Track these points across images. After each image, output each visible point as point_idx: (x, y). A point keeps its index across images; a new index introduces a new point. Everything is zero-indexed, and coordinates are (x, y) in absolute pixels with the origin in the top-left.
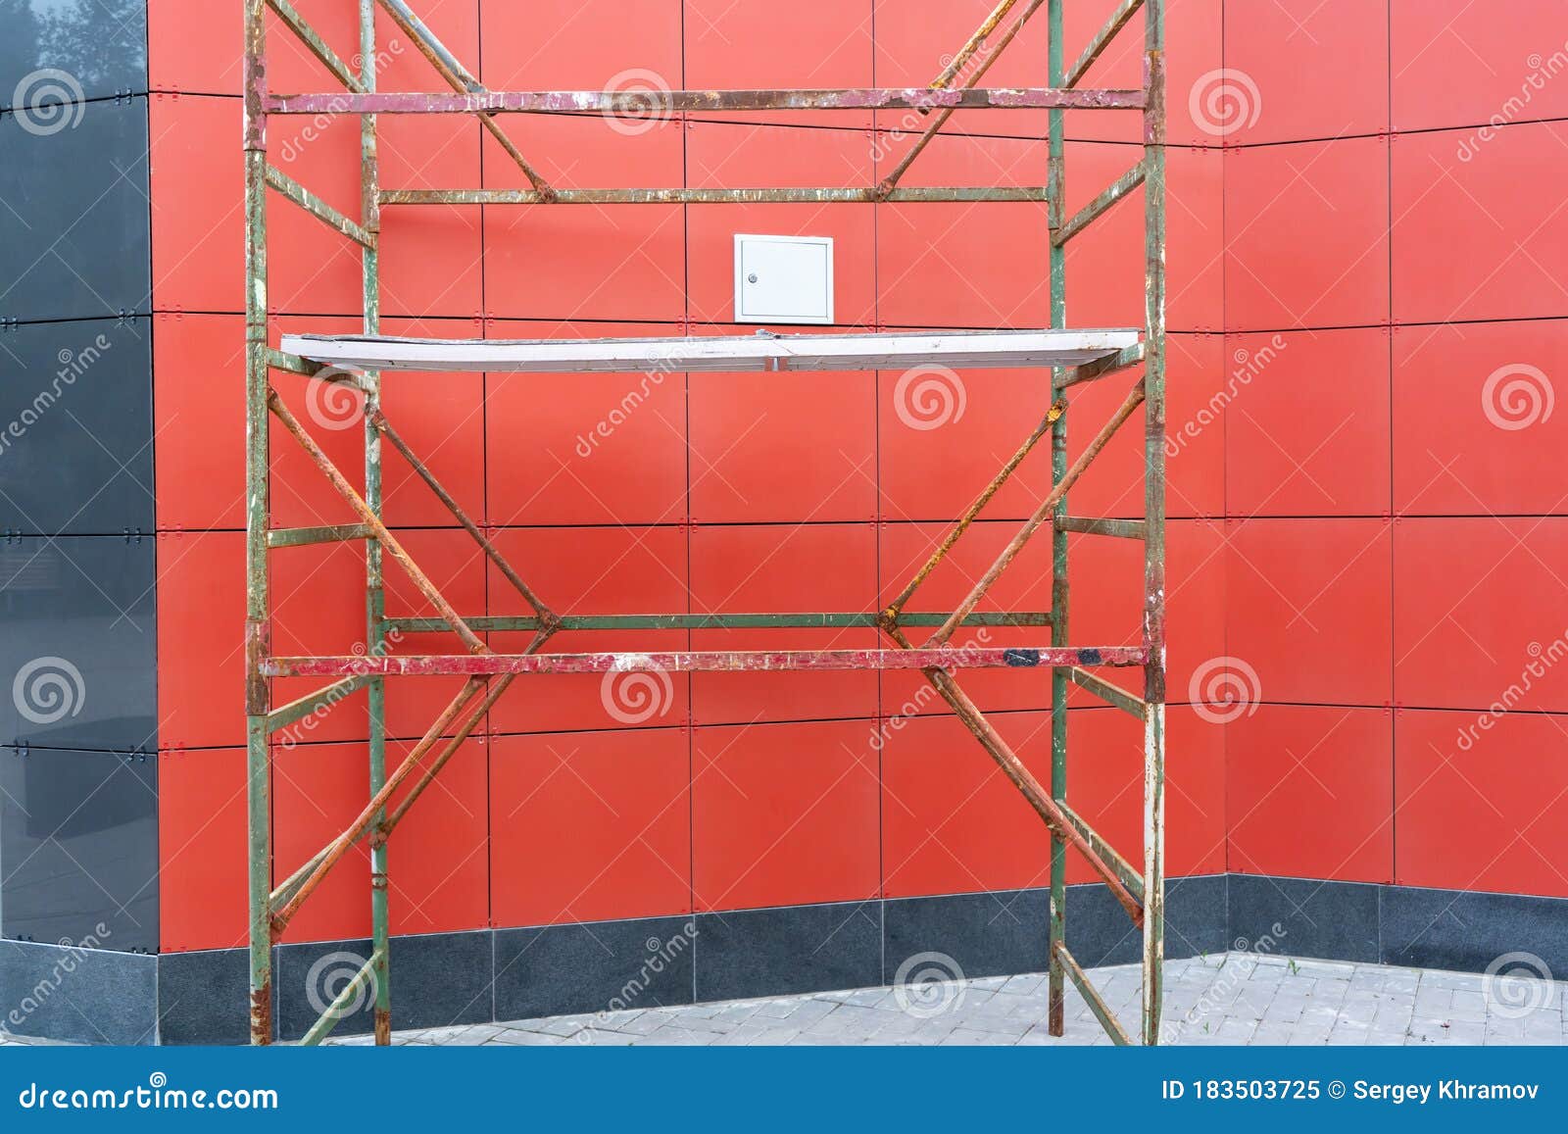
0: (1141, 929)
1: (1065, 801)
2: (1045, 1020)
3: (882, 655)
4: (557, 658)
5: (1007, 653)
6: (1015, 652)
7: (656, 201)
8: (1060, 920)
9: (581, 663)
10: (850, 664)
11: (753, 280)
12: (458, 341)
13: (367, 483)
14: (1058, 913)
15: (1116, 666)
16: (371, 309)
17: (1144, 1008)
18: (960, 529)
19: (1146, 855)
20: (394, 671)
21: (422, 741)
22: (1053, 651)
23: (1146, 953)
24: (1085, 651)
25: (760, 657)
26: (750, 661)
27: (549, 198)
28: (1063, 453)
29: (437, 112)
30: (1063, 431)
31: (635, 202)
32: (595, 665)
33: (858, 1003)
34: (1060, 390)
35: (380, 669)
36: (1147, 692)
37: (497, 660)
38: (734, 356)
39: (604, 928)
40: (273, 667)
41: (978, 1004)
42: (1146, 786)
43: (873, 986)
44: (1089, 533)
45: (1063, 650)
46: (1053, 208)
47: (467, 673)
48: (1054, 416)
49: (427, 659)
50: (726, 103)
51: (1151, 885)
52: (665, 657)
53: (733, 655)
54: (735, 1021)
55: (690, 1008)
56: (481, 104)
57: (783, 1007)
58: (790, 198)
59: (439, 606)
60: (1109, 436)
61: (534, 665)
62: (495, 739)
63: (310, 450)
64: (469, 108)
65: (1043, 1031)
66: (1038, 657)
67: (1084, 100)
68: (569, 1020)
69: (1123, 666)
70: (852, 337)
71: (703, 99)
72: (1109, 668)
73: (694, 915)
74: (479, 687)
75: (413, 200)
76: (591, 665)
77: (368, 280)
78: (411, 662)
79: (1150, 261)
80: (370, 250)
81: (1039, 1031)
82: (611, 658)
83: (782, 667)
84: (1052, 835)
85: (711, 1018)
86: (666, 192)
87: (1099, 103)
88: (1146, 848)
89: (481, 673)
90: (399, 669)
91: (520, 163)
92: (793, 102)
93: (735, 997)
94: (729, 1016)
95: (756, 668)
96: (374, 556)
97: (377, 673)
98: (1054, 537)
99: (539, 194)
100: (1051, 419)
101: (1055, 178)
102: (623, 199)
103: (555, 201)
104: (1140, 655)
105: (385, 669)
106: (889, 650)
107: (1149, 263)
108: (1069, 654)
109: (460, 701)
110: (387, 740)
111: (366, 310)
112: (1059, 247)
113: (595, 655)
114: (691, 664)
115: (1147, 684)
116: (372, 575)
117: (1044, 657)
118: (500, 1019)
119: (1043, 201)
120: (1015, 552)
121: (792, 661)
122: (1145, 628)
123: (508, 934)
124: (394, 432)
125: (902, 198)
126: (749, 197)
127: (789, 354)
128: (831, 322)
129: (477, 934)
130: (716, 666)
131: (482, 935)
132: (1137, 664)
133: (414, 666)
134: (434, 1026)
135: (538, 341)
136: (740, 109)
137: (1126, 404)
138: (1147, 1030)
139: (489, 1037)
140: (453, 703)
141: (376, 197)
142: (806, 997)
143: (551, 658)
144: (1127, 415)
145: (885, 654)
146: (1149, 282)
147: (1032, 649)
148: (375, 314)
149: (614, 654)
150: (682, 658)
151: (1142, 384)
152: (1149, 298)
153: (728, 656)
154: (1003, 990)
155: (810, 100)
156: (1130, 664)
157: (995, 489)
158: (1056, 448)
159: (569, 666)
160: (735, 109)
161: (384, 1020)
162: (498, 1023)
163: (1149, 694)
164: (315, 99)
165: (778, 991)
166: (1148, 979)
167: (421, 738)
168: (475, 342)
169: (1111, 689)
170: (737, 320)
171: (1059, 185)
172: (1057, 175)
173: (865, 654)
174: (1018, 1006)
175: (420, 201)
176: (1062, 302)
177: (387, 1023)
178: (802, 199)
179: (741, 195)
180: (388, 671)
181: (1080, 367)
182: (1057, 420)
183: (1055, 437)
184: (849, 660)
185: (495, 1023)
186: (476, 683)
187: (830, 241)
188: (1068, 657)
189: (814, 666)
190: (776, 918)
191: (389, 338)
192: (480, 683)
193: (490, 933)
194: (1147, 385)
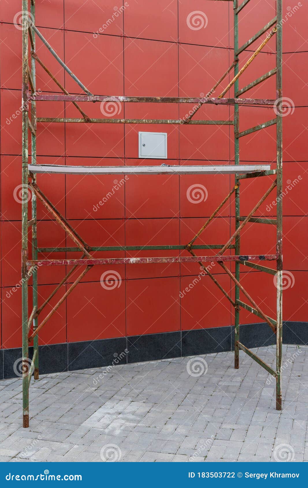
0: (276, 334)
1: (239, 300)
2: (233, 365)
3: (205, 258)
4: (113, 260)
5: (240, 257)
6: (242, 257)
7: (120, 122)
8: (238, 335)
9: (120, 261)
10: (196, 260)
11: (144, 145)
12: (76, 166)
13: (32, 207)
14: (237, 333)
15: (269, 260)
16: (34, 154)
17: (277, 356)
18: (210, 220)
19: (278, 313)
20: (66, 264)
21: (74, 284)
22: (252, 256)
23: (278, 341)
24: (261, 256)
25: (171, 259)
26: (168, 260)
27: (88, 121)
28: (239, 198)
29: (79, 101)
30: (238, 192)
31: (114, 123)
32: (124, 261)
33: (176, 362)
34: (238, 180)
35: (62, 263)
36: (278, 267)
37: (96, 260)
38: (157, 171)
39: (101, 342)
40: (30, 263)
41: (211, 361)
42: (277, 294)
43: (178, 357)
44: (256, 222)
45: (255, 256)
46: (236, 127)
47: (87, 264)
48: (236, 187)
49: (75, 260)
50: (162, 101)
51: (279, 322)
52: (144, 259)
53: (164, 258)
54: (141, 368)
55: (126, 365)
56: (92, 99)
57: (153, 364)
58: (160, 122)
59: (79, 245)
60: (267, 196)
61: (107, 262)
62: (68, 284)
63: (41, 199)
64: (89, 100)
65: (233, 368)
66: (248, 258)
67: (261, 102)
68: (91, 370)
69: (271, 260)
70: (191, 166)
71: (156, 99)
72: (267, 261)
73: (127, 337)
74: (90, 268)
75: (47, 121)
76: (123, 262)
77: (33, 145)
78: (71, 262)
79: (279, 147)
80: (34, 136)
81: (232, 368)
82: (129, 260)
83: (177, 262)
84: (235, 310)
85: (133, 368)
86: (123, 120)
87: (265, 103)
88: (277, 311)
89: (91, 264)
90: (67, 263)
91: (80, 110)
92: (181, 101)
93: (139, 362)
94: (138, 367)
95: (170, 262)
96: (34, 229)
97: (61, 265)
98: (236, 223)
99: (85, 120)
100: (235, 188)
101: (236, 118)
102: (111, 122)
103: (91, 122)
104: (276, 257)
105: (63, 263)
106: (207, 256)
107: (278, 148)
108: (257, 257)
109: (85, 272)
110: (38, 285)
111: (32, 154)
112: (237, 138)
113: (124, 259)
114: (152, 261)
115: (278, 266)
116: (34, 235)
117: (250, 258)
118: (70, 370)
119: (233, 125)
120: (241, 228)
121: (180, 260)
122: (277, 250)
123: (72, 344)
124: (41, 191)
125: (192, 123)
126: (148, 122)
127: (173, 171)
128: (166, 158)
129: (63, 344)
130: (159, 262)
131: (65, 345)
132: (275, 260)
133: (72, 262)
134: (50, 373)
135: (100, 167)
136: (166, 102)
137: (271, 187)
138: (278, 362)
139: (68, 375)
140: (82, 273)
141: (36, 120)
142: (160, 361)
143: (112, 260)
144: (272, 190)
145: (206, 257)
146: (278, 153)
147: (246, 256)
148: (35, 155)
149: (130, 258)
150: (149, 259)
151: (276, 181)
152: (278, 158)
153: (162, 259)
154: (217, 357)
155: (186, 101)
156: (273, 260)
157: (220, 209)
158: (236, 196)
159: (117, 262)
160: (165, 102)
161: (37, 371)
162: (69, 372)
163: (278, 268)
164: (44, 97)
165: (151, 359)
166: (278, 348)
167: (73, 283)
168: (82, 167)
169: (261, 267)
170: (139, 157)
171: (237, 120)
172: (237, 117)
173: (201, 257)
174: (223, 361)
175: (49, 121)
176: (238, 154)
177: (38, 372)
178: (164, 123)
179: (146, 121)
180: (64, 264)
181: (247, 174)
182: (237, 189)
183: (236, 194)
184: (196, 259)
185: (68, 372)
186: (89, 267)
187: (166, 134)
188: (256, 258)
189: (186, 261)
190: (151, 337)
191: (56, 165)
192: (91, 267)
193: (67, 344)
194: (277, 182)
